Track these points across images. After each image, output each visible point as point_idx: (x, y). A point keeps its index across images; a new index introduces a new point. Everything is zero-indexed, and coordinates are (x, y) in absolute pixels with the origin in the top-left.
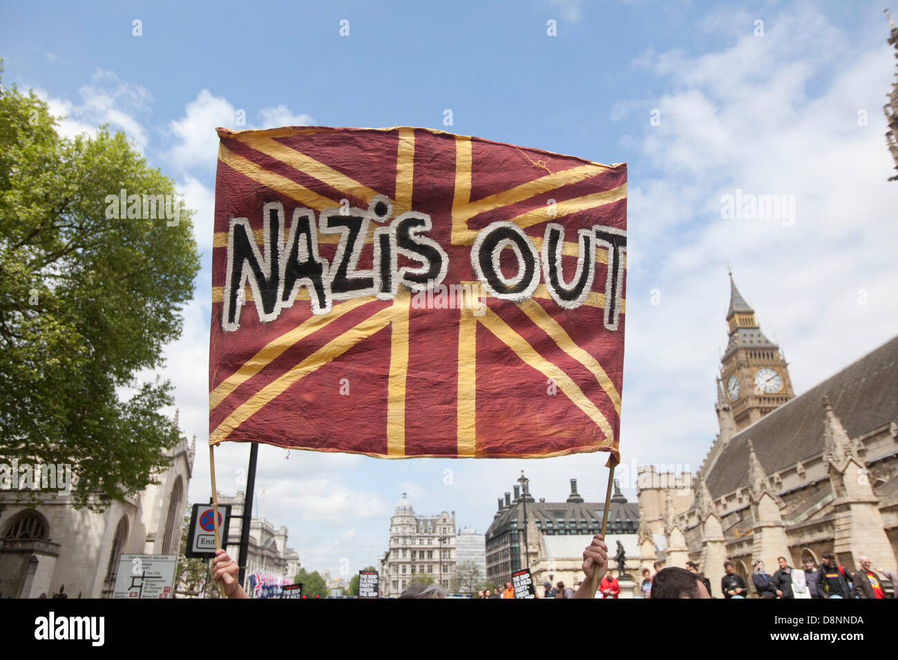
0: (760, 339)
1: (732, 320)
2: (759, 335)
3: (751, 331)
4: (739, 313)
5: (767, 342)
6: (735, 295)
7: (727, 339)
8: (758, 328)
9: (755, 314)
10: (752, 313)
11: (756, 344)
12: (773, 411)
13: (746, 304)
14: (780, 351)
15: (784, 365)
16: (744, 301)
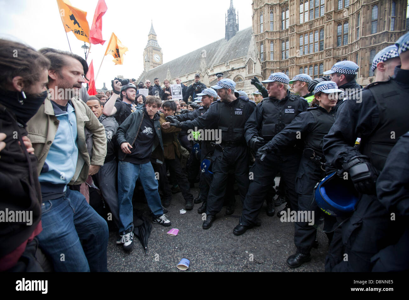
0: (157, 45)
1: (150, 36)
2: (157, 44)
3: (155, 42)
4: (152, 34)
5: (159, 46)
6: (152, 29)
7: (147, 42)
8: (157, 41)
9: (157, 36)
10: (156, 35)
11: (155, 46)
12: (157, 67)
13: (155, 32)
14: (162, 50)
15: (162, 54)
16: (154, 31)
